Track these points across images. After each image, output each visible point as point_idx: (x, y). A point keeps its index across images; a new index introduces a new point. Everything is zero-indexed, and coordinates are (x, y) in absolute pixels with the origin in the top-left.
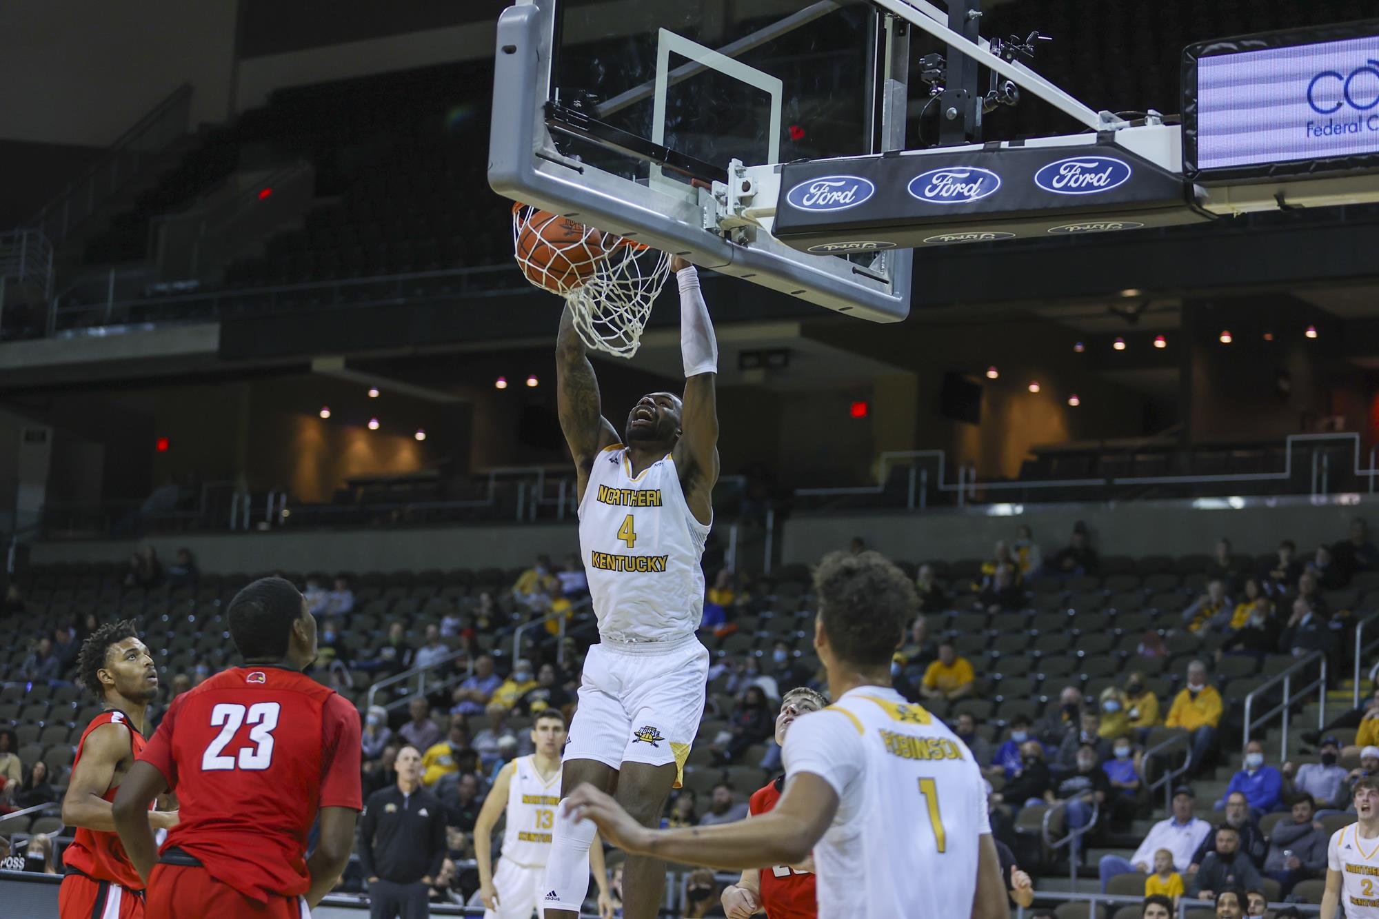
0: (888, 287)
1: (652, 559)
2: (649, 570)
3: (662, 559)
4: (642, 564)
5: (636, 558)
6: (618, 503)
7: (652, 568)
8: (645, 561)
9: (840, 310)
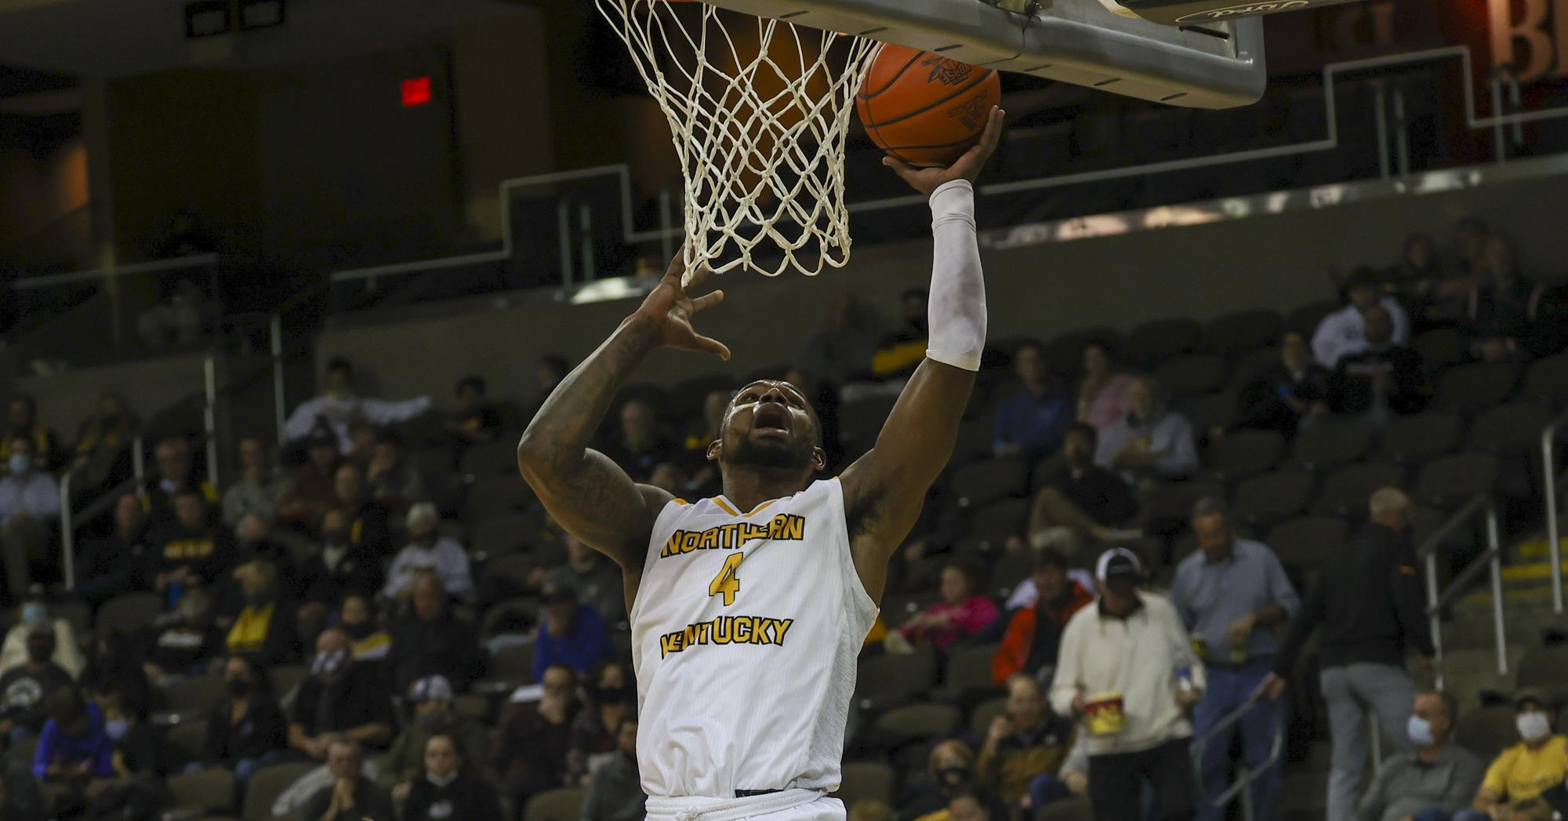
0: (1228, 43)
1: (761, 623)
2: (755, 639)
3: (781, 624)
4: (742, 629)
5: (733, 619)
6: (714, 543)
7: (759, 638)
8: (749, 624)
9: (1162, 100)
